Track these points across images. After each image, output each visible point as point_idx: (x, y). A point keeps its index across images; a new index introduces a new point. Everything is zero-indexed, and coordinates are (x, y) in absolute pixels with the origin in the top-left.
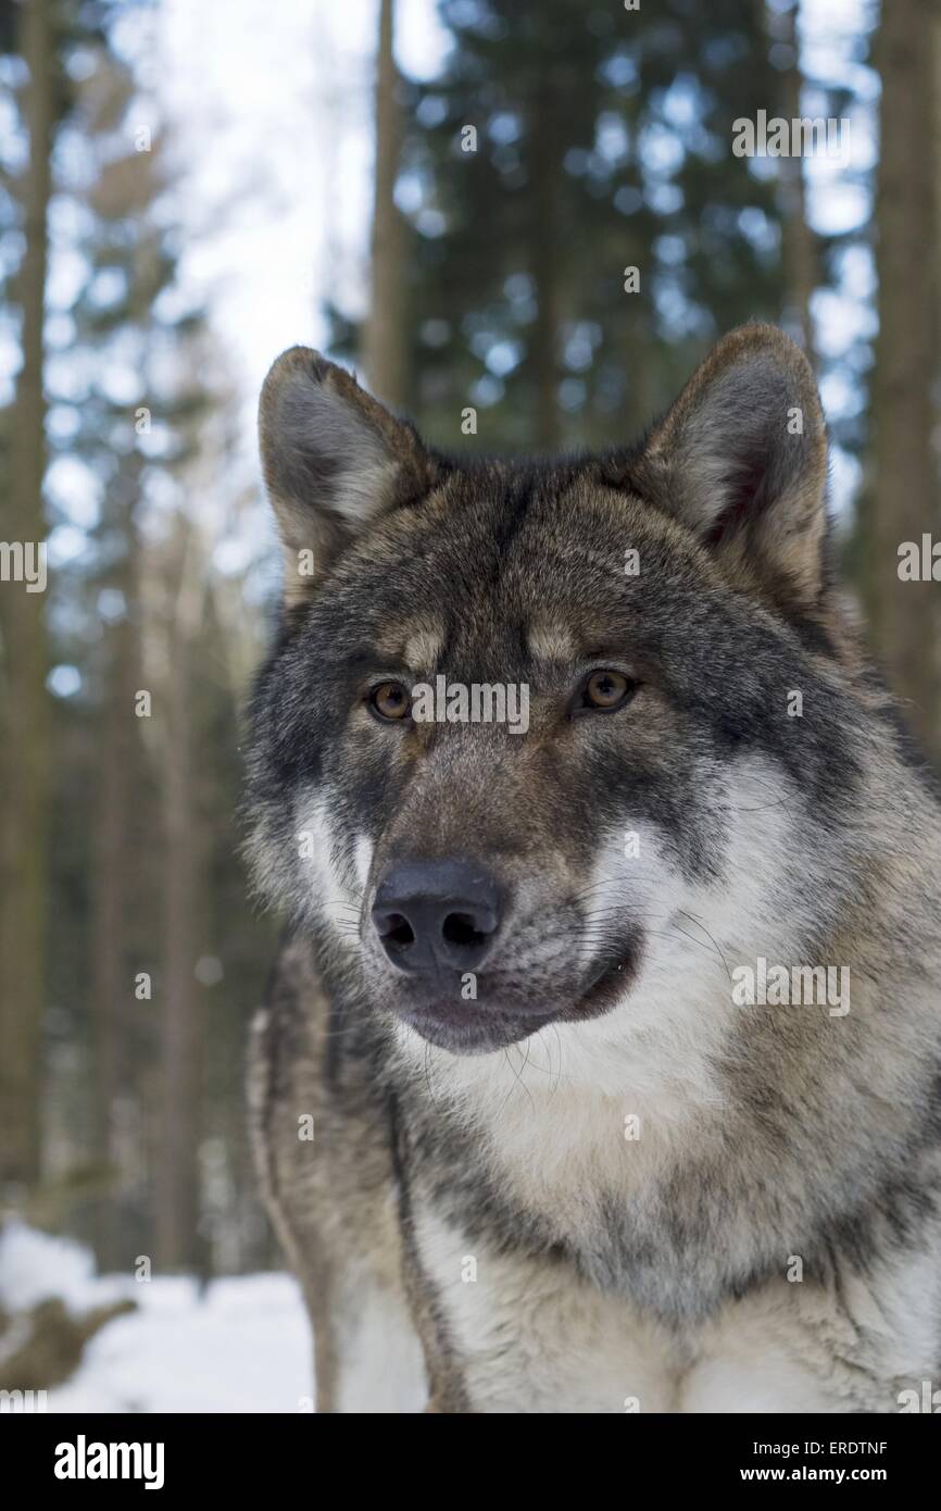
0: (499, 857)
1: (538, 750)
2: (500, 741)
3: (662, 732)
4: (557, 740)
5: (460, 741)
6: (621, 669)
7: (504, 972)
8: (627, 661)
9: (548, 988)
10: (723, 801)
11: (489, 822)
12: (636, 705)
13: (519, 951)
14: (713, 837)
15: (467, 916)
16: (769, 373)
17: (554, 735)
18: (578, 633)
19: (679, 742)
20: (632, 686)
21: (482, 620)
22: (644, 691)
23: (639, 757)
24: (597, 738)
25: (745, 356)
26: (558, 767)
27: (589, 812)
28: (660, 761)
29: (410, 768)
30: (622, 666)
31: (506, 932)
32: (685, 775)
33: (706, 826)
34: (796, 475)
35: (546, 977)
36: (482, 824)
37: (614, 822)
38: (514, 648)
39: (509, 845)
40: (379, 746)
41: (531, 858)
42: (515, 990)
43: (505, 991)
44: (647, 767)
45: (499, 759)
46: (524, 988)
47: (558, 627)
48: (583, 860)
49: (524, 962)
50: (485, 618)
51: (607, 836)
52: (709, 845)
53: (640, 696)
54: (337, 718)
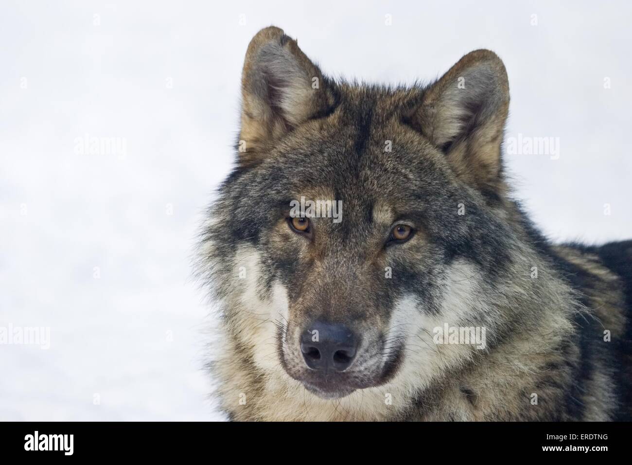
0: (357, 322)
1: (371, 264)
2: (355, 260)
3: (423, 254)
4: (378, 259)
5: (337, 258)
6: (409, 224)
7: (353, 372)
8: (412, 221)
9: (369, 379)
10: (444, 282)
11: (353, 305)
12: (413, 241)
13: (361, 364)
14: (438, 298)
15: (344, 351)
16: (486, 70)
17: (378, 256)
18: (394, 210)
19: (430, 258)
20: (413, 232)
21: (350, 196)
22: (417, 234)
23: (412, 265)
24: (395, 256)
25: (477, 64)
26: (379, 272)
27: (390, 293)
28: (421, 266)
29: (311, 264)
30: (410, 224)
31: (358, 356)
32: (430, 272)
33: (435, 293)
34: (493, 117)
35: (369, 373)
36: (350, 305)
37: (399, 296)
38: (366, 214)
39: (360, 316)
40: (293, 244)
41: (369, 321)
42: (356, 379)
43: (352, 379)
44: (415, 269)
45: (355, 270)
46: (360, 379)
47: (386, 208)
48: (387, 316)
49: (362, 368)
50: (352, 196)
51: (396, 303)
52: (436, 301)
53: (416, 237)
54: (270, 221)
